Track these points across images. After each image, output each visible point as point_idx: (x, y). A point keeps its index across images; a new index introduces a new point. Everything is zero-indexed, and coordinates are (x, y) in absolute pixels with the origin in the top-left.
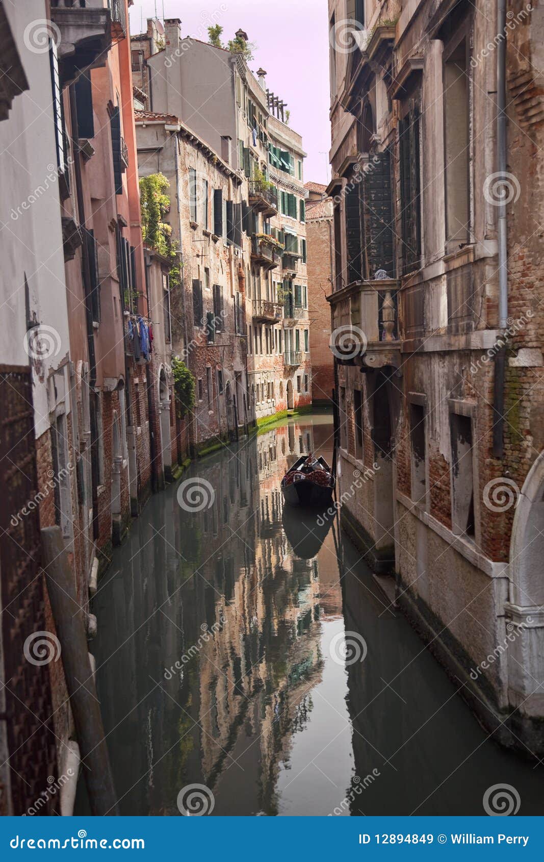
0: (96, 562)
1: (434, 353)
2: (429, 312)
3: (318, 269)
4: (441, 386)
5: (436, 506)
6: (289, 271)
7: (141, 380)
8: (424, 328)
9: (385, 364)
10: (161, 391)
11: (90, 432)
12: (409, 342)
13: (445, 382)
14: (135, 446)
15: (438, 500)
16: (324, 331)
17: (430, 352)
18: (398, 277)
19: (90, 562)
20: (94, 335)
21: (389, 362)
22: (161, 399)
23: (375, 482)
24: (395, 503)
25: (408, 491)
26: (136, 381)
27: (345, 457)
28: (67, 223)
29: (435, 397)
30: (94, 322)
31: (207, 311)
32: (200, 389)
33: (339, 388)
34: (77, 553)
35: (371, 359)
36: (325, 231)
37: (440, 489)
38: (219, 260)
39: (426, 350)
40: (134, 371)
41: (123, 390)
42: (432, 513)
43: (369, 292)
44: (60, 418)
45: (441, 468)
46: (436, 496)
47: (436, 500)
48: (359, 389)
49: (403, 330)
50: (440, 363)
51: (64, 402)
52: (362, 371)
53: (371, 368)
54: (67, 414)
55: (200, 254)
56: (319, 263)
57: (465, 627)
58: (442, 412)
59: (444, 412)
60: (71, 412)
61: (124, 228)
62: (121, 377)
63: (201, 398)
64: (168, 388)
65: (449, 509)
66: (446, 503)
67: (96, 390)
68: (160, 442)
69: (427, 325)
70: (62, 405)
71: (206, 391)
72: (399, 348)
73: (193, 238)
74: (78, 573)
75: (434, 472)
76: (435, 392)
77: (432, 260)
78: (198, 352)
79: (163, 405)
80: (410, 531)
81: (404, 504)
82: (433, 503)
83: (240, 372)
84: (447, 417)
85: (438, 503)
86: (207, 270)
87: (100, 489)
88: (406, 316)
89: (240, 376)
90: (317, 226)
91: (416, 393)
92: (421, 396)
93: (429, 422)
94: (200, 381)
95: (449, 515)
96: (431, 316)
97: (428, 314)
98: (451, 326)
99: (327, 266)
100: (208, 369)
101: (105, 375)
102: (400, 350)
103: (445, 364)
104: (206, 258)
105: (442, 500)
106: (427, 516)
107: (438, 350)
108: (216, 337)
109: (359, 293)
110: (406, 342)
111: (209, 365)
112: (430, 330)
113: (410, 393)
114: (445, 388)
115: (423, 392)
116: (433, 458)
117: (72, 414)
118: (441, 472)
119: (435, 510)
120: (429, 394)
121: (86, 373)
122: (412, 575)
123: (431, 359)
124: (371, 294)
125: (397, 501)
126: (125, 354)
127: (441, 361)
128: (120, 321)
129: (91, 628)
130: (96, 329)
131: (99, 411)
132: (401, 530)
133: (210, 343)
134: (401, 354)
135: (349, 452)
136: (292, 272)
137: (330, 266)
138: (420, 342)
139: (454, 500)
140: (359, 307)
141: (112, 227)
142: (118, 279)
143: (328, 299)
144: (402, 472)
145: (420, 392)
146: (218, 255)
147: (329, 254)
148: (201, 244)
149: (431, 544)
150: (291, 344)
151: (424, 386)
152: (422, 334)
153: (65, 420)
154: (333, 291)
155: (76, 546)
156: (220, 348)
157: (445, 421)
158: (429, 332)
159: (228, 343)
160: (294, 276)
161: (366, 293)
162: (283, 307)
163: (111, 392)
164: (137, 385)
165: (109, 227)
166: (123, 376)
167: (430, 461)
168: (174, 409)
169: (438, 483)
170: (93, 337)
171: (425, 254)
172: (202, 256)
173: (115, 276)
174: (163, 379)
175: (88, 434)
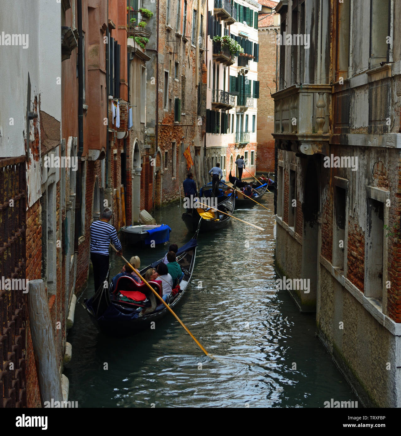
0: (74, 298)
1: (356, 146)
2: (354, 113)
3: (266, 67)
4: (361, 174)
5: (352, 272)
6: (243, 68)
7: (119, 151)
8: (349, 126)
9: (316, 152)
10: (135, 160)
11: (75, 194)
12: (337, 136)
13: (364, 171)
14: (111, 204)
15: (354, 267)
16: (269, 117)
17: (353, 146)
18: (329, 83)
19: (69, 299)
20: (84, 116)
21: (319, 151)
22: (134, 167)
23: (303, 246)
24: (319, 266)
25: (330, 257)
26: (115, 151)
27: (280, 223)
28: (66, 31)
29: (355, 183)
30: (84, 105)
31: (175, 97)
32: (166, 160)
33: (278, 167)
34: (58, 295)
35: (305, 148)
36: (273, 38)
37: (356, 258)
38: (187, 57)
39: (350, 144)
40: (114, 144)
41: (104, 160)
42: (349, 277)
43: (306, 94)
44: (51, 186)
45: (357, 241)
46: (352, 264)
47: (352, 267)
48: (294, 170)
49: (332, 126)
50: (361, 155)
51: (55, 173)
52: (297, 155)
53: (305, 155)
54: (56, 182)
55: (173, 52)
56: (267, 63)
57: (371, 373)
58: (361, 196)
59: (362, 196)
60: (60, 180)
61: (113, 30)
62: (103, 150)
63: (166, 167)
64: (140, 157)
65: (363, 275)
66: (360, 270)
67: (83, 159)
68: (131, 201)
69: (352, 123)
70: (53, 176)
71: (171, 161)
72: (328, 140)
73: (167, 39)
74: (58, 310)
75: (352, 243)
76: (356, 178)
77: (358, 72)
78: (167, 130)
79: (136, 171)
80: (330, 290)
81: (326, 267)
82: (350, 269)
83: (200, 147)
84: (365, 200)
85: (353, 269)
86: (177, 64)
87: (81, 239)
88: (335, 114)
89: (199, 150)
90: (266, 33)
91: (340, 178)
92: (345, 181)
93: (349, 203)
94: (166, 153)
95: (362, 280)
96: (355, 117)
97: (353, 115)
98: (371, 127)
99: (273, 66)
100: (174, 144)
101: (90, 147)
102: (329, 141)
103: (365, 157)
104: (177, 55)
105: (357, 267)
106: (343, 279)
107: (360, 145)
108: (181, 118)
109: (298, 94)
110: (334, 136)
111: (174, 140)
112: (354, 128)
113: (336, 177)
114: (364, 176)
115: (346, 177)
116: (351, 232)
117: (61, 181)
118: (358, 245)
119: (351, 275)
120: (351, 180)
121: (75, 146)
122: (329, 325)
123: (353, 151)
124: (308, 95)
125: (321, 264)
126: (107, 130)
127: (361, 154)
128: (105, 104)
129: (67, 355)
130: (85, 110)
131: (84, 176)
132: (322, 289)
133: (176, 123)
134: (330, 145)
135: (284, 220)
136: (245, 69)
137: (275, 65)
138: (346, 137)
139: (367, 268)
140: (298, 105)
141: (103, 30)
142: (105, 71)
143: (273, 96)
144: (326, 241)
145: (344, 178)
146: (187, 53)
147: (275, 56)
148: (174, 44)
149: (346, 302)
150: (241, 126)
151: (347, 173)
152: (347, 131)
153: (55, 187)
154: (277, 89)
155: (58, 290)
156: (184, 127)
157: (362, 204)
158: (353, 129)
159: (191, 123)
160: (247, 72)
161: (304, 94)
162: (236, 97)
163: (94, 161)
164: (115, 155)
165: (101, 30)
166: (104, 148)
167: (349, 235)
168: (144, 175)
169: (355, 253)
170: (82, 117)
171: (352, 66)
172: (174, 53)
173: (104, 69)
174: (136, 150)
175: (74, 196)
